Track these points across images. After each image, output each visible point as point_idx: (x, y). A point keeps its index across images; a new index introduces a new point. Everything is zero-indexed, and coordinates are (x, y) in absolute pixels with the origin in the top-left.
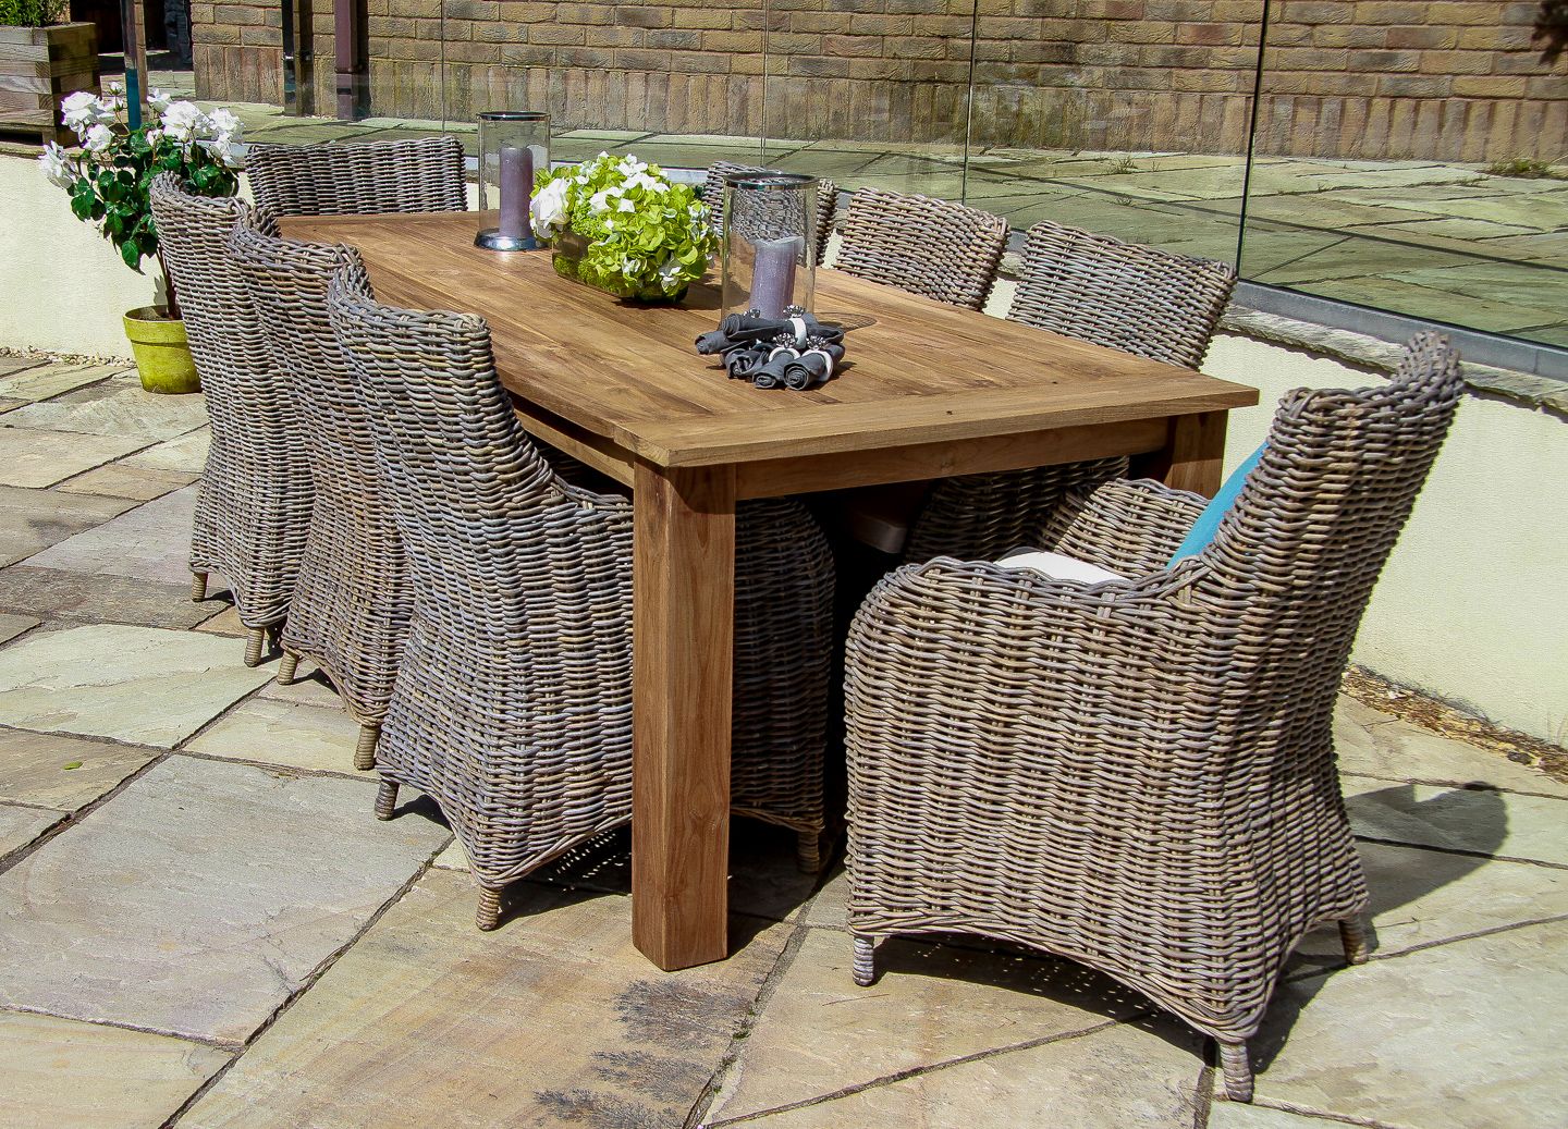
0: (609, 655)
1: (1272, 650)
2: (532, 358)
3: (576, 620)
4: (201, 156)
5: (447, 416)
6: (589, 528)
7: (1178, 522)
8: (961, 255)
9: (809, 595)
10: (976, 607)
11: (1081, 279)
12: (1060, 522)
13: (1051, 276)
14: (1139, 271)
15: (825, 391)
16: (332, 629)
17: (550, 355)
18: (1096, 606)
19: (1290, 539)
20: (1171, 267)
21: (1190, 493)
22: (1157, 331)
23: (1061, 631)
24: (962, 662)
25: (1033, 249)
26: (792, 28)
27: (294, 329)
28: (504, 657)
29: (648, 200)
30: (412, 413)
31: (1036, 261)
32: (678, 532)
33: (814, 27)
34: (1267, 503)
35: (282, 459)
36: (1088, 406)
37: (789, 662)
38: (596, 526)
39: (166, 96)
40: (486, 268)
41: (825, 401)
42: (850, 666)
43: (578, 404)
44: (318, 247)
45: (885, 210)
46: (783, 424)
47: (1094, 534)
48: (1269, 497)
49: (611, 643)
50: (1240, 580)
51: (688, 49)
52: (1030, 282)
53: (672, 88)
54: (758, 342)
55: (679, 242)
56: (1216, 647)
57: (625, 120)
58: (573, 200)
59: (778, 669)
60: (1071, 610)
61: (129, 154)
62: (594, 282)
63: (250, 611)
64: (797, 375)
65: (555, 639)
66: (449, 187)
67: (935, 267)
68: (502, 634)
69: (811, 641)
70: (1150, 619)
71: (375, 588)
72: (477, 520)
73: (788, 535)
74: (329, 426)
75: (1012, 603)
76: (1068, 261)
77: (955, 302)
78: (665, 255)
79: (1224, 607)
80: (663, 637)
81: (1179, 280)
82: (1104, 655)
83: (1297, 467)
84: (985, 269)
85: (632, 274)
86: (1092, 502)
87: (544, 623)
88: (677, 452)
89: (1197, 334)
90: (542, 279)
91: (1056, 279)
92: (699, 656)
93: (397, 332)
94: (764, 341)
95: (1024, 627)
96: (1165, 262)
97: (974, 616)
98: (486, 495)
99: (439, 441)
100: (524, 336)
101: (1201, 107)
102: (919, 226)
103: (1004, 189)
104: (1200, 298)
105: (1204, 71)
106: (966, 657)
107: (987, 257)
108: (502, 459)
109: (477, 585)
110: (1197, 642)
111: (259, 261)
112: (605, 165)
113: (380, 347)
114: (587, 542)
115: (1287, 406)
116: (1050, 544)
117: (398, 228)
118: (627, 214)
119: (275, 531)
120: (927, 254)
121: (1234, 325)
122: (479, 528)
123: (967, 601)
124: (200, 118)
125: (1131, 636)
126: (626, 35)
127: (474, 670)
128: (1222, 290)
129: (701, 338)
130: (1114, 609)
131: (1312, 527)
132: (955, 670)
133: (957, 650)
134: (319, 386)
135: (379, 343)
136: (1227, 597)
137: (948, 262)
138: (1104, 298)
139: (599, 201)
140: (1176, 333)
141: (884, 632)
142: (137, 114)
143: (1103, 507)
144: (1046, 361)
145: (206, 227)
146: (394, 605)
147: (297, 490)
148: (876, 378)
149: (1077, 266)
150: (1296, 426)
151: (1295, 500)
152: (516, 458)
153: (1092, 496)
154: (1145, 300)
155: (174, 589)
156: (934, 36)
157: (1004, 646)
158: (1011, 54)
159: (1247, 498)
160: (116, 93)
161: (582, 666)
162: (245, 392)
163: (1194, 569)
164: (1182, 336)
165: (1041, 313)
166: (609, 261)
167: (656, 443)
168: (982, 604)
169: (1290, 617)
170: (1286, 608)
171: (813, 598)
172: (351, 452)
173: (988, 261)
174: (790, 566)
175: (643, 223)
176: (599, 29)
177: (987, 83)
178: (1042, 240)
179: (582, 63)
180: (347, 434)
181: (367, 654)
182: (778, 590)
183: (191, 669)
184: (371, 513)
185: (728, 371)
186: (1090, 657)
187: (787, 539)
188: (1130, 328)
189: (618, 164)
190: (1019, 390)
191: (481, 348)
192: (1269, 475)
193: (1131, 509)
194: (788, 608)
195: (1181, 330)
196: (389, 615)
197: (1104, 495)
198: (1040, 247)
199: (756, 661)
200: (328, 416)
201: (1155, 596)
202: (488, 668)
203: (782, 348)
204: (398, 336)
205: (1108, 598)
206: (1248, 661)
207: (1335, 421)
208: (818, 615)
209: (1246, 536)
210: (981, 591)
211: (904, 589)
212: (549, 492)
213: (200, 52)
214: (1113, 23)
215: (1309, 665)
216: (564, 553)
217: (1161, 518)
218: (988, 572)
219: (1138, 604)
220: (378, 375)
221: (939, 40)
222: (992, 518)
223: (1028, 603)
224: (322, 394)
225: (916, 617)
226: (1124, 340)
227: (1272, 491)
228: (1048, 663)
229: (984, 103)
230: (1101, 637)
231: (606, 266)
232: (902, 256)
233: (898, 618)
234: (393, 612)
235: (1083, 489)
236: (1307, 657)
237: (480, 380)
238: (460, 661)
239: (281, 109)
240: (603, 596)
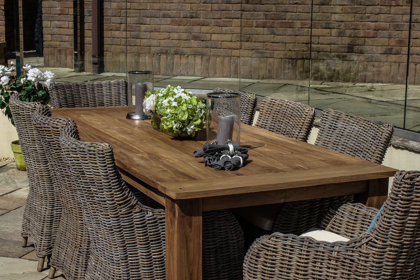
0: (158, 269)
1: (397, 268)
2: (135, 159)
3: (146, 256)
4: (40, 87)
5: (98, 180)
6: (150, 221)
7: (370, 219)
8: (299, 121)
9: (234, 246)
10: (289, 251)
11: (341, 130)
12: (327, 219)
13: (330, 128)
14: (361, 127)
15: (239, 171)
16: (66, 258)
17: (142, 158)
18: (332, 251)
19: (401, 226)
20: (372, 125)
21: (374, 208)
22: (367, 148)
23: (320, 260)
24: (284, 272)
25: (324, 119)
26: (253, 41)
27: (52, 149)
28: (119, 269)
29: (182, 102)
30: (86, 179)
31: (325, 123)
32: (180, 223)
33: (261, 40)
34: (391, 213)
35: (53, 195)
36: (334, 176)
37: (227, 271)
38: (153, 221)
39: (30, 66)
40: (128, 126)
41: (238, 175)
42: (245, 273)
43: (147, 176)
44: (60, 120)
45: (273, 105)
46: (221, 183)
47: (340, 224)
48: (392, 211)
49: (159, 264)
50: (383, 241)
51: (216, 48)
52: (323, 131)
53: (211, 62)
54: (217, 153)
55: (193, 116)
56: (376, 267)
57: (194, 73)
58: (157, 102)
59: (223, 274)
60: (323, 253)
61: (15, 86)
62: (164, 131)
63: (40, 251)
64: (228, 165)
65: (138, 263)
66: (122, 97)
67: (290, 125)
68: (119, 261)
69: (235, 263)
70: (352, 256)
71: (81, 243)
72: (109, 218)
73: (225, 224)
74: (65, 183)
75: (302, 250)
76: (336, 123)
77: (296, 138)
78: (189, 121)
79: (378, 252)
80: (175, 262)
81: (374, 130)
82: (336, 269)
83: (402, 199)
84: (307, 126)
85: (177, 128)
86: (338, 212)
87: (134, 257)
88: (179, 194)
89: (380, 150)
90: (148, 130)
91: (332, 130)
92: (189, 269)
93: (80, 150)
94: (218, 153)
95: (306, 259)
96: (370, 123)
97: (288, 255)
98: (112, 209)
99: (95, 190)
100: (134, 151)
101: (399, 68)
102: (285, 111)
103: (327, 97)
104: (381, 136)
105: (399, 55)
106: (286, 270)
107: (307, 121)
108: (118, 196)
109: (110, 243)
110: (369, 265)
111: (40, 125)
112: (169, 89)
113: (74, 156)
114: (149, 227)
115: (397, 177)
116: (324, 227)
117: (100, 112)
118: (175, 107)
119: (49, 221)
120: (288, 120)
121: (402, 146)
122: (110, 221)
123: (285, 249)
124: (40, 74)
125: (345, 262)
126: (194, 43)
127: (110, 274)
128: (389, 134)
129: (196, 152)
130: (338, 252)
131: (409, 222)
132: (282, 275)
133: (282, 268)
134: (61, 169)
135: (74, 154)
136: (379, 248)
137: (294, 123)
138: (349, 137)
139: (165, 102)
140: (373, 149)
141: (256, 261)
142: (20, 72)
143: (343, 214)
144: (323, 160)
145: (26, 112)
146: (87, 249)
147: (58, 207)
148: (259, 166)
149: (339, 125)
150: (400, 185)
151: (402, 212)
152: (122, 196)
153: (339, 210)
154: (363, 137)
155: (16, 243)
156: (303, 43)
157: (299, 266)
158: (331, 49)
159: (385, 211)
160: (12, 65)
161: (148, 273)
162: (39, 171)
163: (367, 238)
164: (375, 150)
165: (327, 142)
166: (168, 124)
167: (173, 190)
168: (291, 250)
169: (404, 255)
170: (402, 252)
171: (236, 247)
172: (73, 193)
173: (308, 123)
174: (226, 235)
175: (180, 110)
176: (185, 41)
177: (323, 59)
178: (327, 116)
179: (179, 53)
180: (71, 187)
181: (78, 267)
182: (222, 244)
183: (17, 273)
184: (79, 215)
185: (204, 164)
186: (330, 271)
187: (225, 225)
188: (358, 147)
189: (174, 89)
190: (311, 170)
191: (109, 156)
192: (392, 202)
193: (353, 214)
194: (226, 251)
195: (374, 148)
196: (85, 253)
197: (343, 209)
198: (326, 118)
199: (214, 271)
200: (65, 180)
201: (353, 247)
202: (114, 273)
203: (224, 155)
204: (80, 151)
205: (337, 248)
206: (389, 272)
207: (415, 183)
208: (237, 254)
209: (385, 225)
210: (291, 245)
211: (263, 244)
212: (136, 208)
213: (46, 51)
214: (367, 39)
215: (414, 273)
216: (141, 231)
217: (363, 218)
218: (293, 238)
219: (347, 250)
220: (75, 166)
221: (305, 45)
222: (304, 217)
223: (308, 250)
224: (63, 172)
225: (267, 255)
226: (355, 152)
227: (393, 209)
228: (315, 273)
229: (322, 66)
230: (334, 263)
231: (167, 126)
232: (279, 121)
233: (261, 255)
234: (87, 252)
235: (335, 207)
236: (412, 270)
237: (109, 167)
238: (105, 271)
239: (73, 70)
240: (156, 247)
